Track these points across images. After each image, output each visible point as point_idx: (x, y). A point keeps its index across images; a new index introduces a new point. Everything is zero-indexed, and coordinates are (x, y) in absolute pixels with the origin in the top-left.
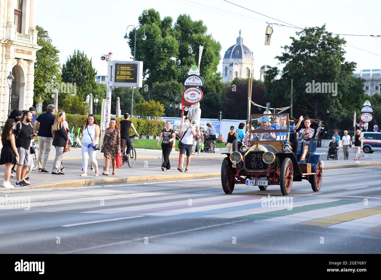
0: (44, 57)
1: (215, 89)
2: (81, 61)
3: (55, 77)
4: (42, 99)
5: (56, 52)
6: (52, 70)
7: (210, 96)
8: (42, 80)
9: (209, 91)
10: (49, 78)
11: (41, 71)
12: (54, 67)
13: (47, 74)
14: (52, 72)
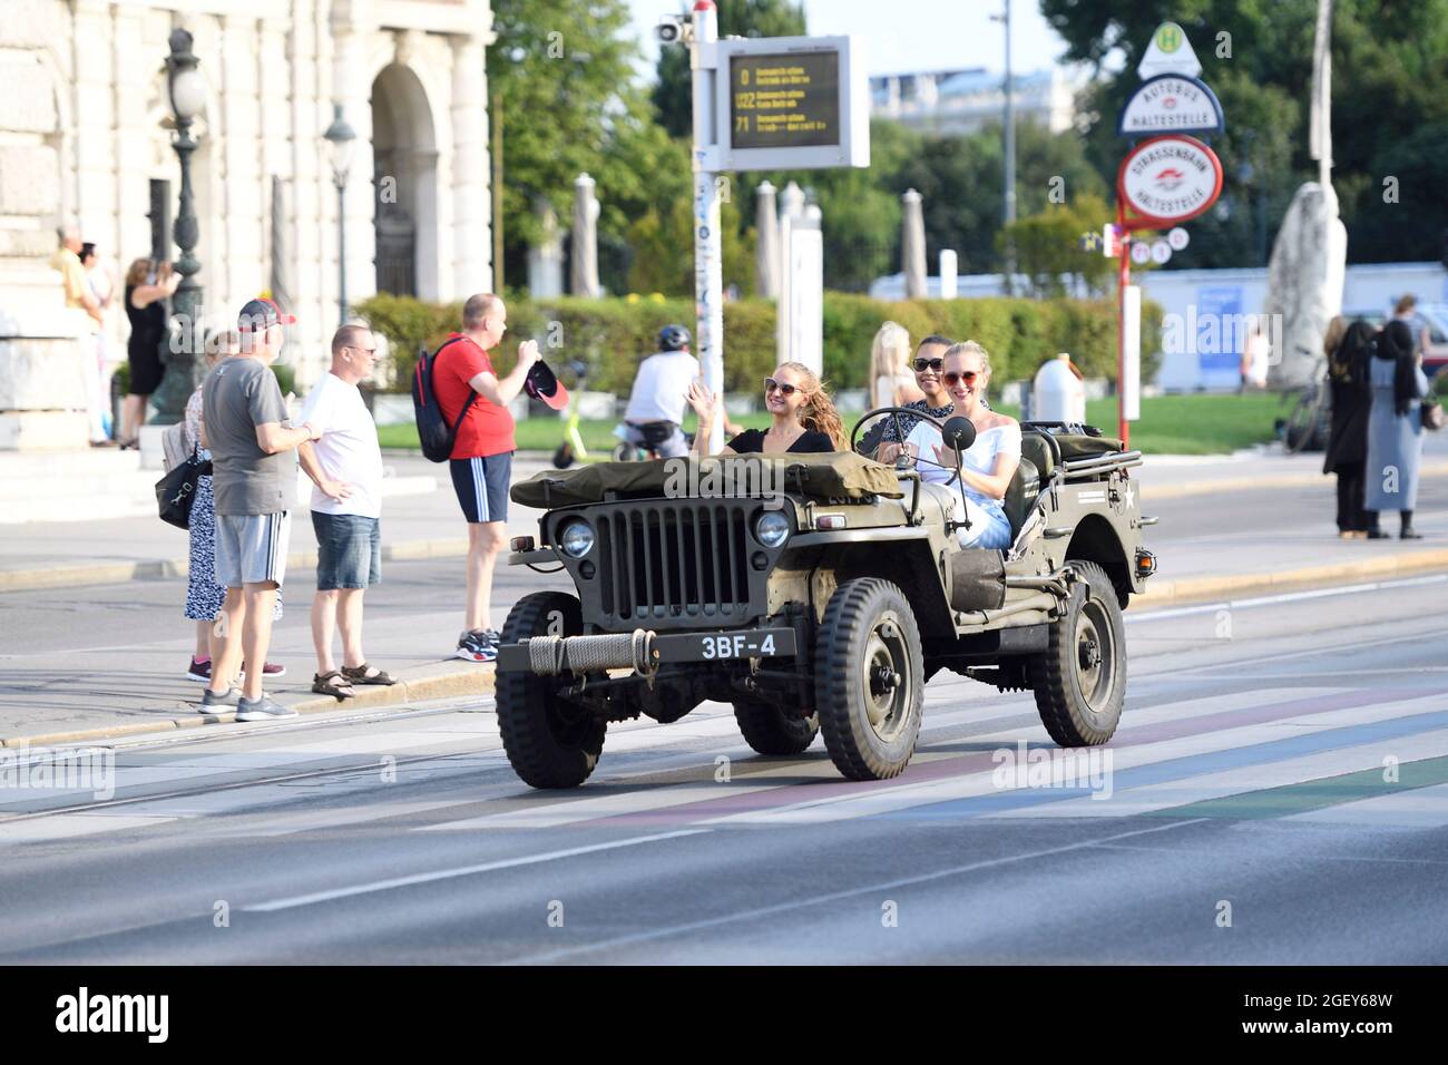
2: (749, 14)
3: (614, 104)
4: (561, 221)
6: (602, 68)
8: (550, 124)
9: (1423, 121)
10: (589, 113)
11: (542, 80)
13: (577, 92)
14: (599, 80)
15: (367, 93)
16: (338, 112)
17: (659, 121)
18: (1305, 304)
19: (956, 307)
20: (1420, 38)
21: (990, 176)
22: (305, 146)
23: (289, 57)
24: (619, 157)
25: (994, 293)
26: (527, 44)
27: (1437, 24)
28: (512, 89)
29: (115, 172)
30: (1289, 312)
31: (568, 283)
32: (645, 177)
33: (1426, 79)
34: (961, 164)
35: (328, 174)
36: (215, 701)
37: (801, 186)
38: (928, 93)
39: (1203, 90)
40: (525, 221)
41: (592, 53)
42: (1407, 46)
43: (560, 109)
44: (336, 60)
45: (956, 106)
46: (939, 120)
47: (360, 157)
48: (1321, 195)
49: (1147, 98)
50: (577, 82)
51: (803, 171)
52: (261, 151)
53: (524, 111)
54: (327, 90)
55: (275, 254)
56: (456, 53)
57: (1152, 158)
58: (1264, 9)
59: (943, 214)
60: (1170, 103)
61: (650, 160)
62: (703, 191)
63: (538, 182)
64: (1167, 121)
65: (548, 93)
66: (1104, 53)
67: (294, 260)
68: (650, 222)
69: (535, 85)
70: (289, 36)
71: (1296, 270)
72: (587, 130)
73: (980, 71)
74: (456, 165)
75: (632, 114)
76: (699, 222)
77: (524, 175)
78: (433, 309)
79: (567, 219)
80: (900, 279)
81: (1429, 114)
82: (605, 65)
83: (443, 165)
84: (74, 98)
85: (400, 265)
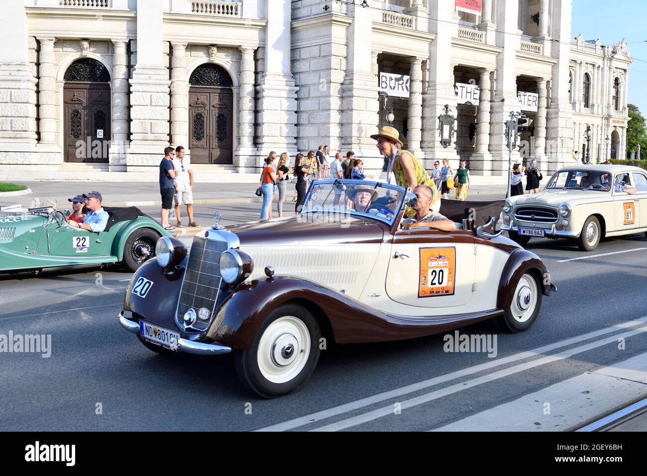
0: (636, 124)
3: (643, 136)
5: (644, 120)
10: (640, 137)
12: (642, 130)
13: (638, 134)
14: (641, 133)
15: (611, 134)
16: (607, 136)
22: (603, 140)
23: (601, 130)
26: (632, 128)
28: (629, 134)
29: (579, 143)
31: (636, 157)
35: (605, 144)
40: (630, 150)
43: (636, 136)
44: (607, 130)
47: (610, 142)
52: (597, 141)
53: (631, 136)
54: (606, 134)
55: (598, 154)
56: (623, 129)
63: (632, 145)
65: (634, 134)
69: (632, 133)
70: (602, 127)
72: (639, 139)
74: (622, 143)
77: (630, 145)
79: (636, 150)
83: (620, 143)
84: (574, 134)
85: (614, 155)
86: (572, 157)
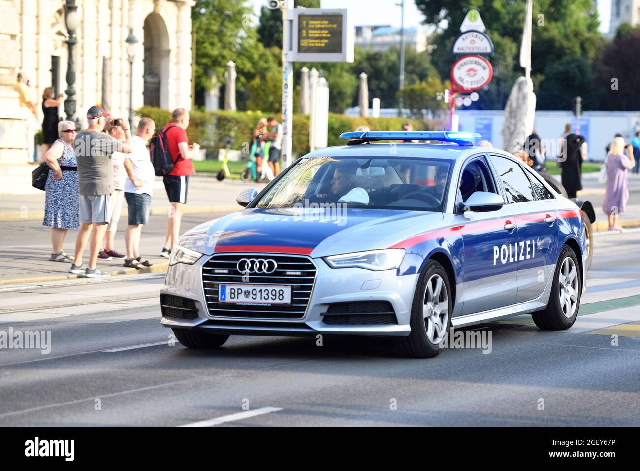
1: (578, 50)
3: (242, 33)
4: (219, 81)
7: (568, 63)
8: (216, 40)
9: (565, 54)
10: (231, 36)
11: (213, 22)
13: (227, 27)
14: (236, 23)
15: (142, 24)
16: (131, 31)
17: (260, 40)
18: (519, 125)
19: (380, 121)
20: (564, 20)
21: (394, 69)
22: (115, 43)
23: (110, 8)
24: (243, 55)
25: (395, 116)
26: (207, 7)
27: (571, 16)
28: (201, 24)
29: (37, 52)
30: (512, 128)
31: (222, 104)
32: (254, 63)
33: (566, 37)
34: (382, 63)
35: (125, 56)
36: (76, 268)
37: (317, 70)
38: (368, 34)
39: (486, 37)
40: (204, 80)
41: (233, 12)
42: (560, 24)
43: (220, 34)
44: (129, 10)
45: (379, 40)
46: (372, 45)
47: (138, 51)
48: (526, 82)
49: (464, 40)
50: (227, 23)
51: (318, 63)
52: (98, 46)
53: (205, 34)
54: (126, 22)
56: (179, 9)
57: (465, 64)
58: (504, 6)
59: (374, 83)
60: (473, 42)
61: (256, 56)
62: (286, 69)
63: (210, 63)
64: (471, 49)
65: (215, 27)
66: (439, 21)
67: (111, 91)
68: (257, 81)
69: (210, 24)
71: (516, 112)
72: (230, 43)
73: (389, 26)
74: (177, 55)
75: (249, 37)
76: (284, 82)
77: (204, 60)
78: (167, 113)
79: (221, 79)
80: (357, 109)
81: (568, 51)
82: (238, 17)
83: (173, 55)
84: (21, 21)
85: (153, 95)
86: (18, 101)
